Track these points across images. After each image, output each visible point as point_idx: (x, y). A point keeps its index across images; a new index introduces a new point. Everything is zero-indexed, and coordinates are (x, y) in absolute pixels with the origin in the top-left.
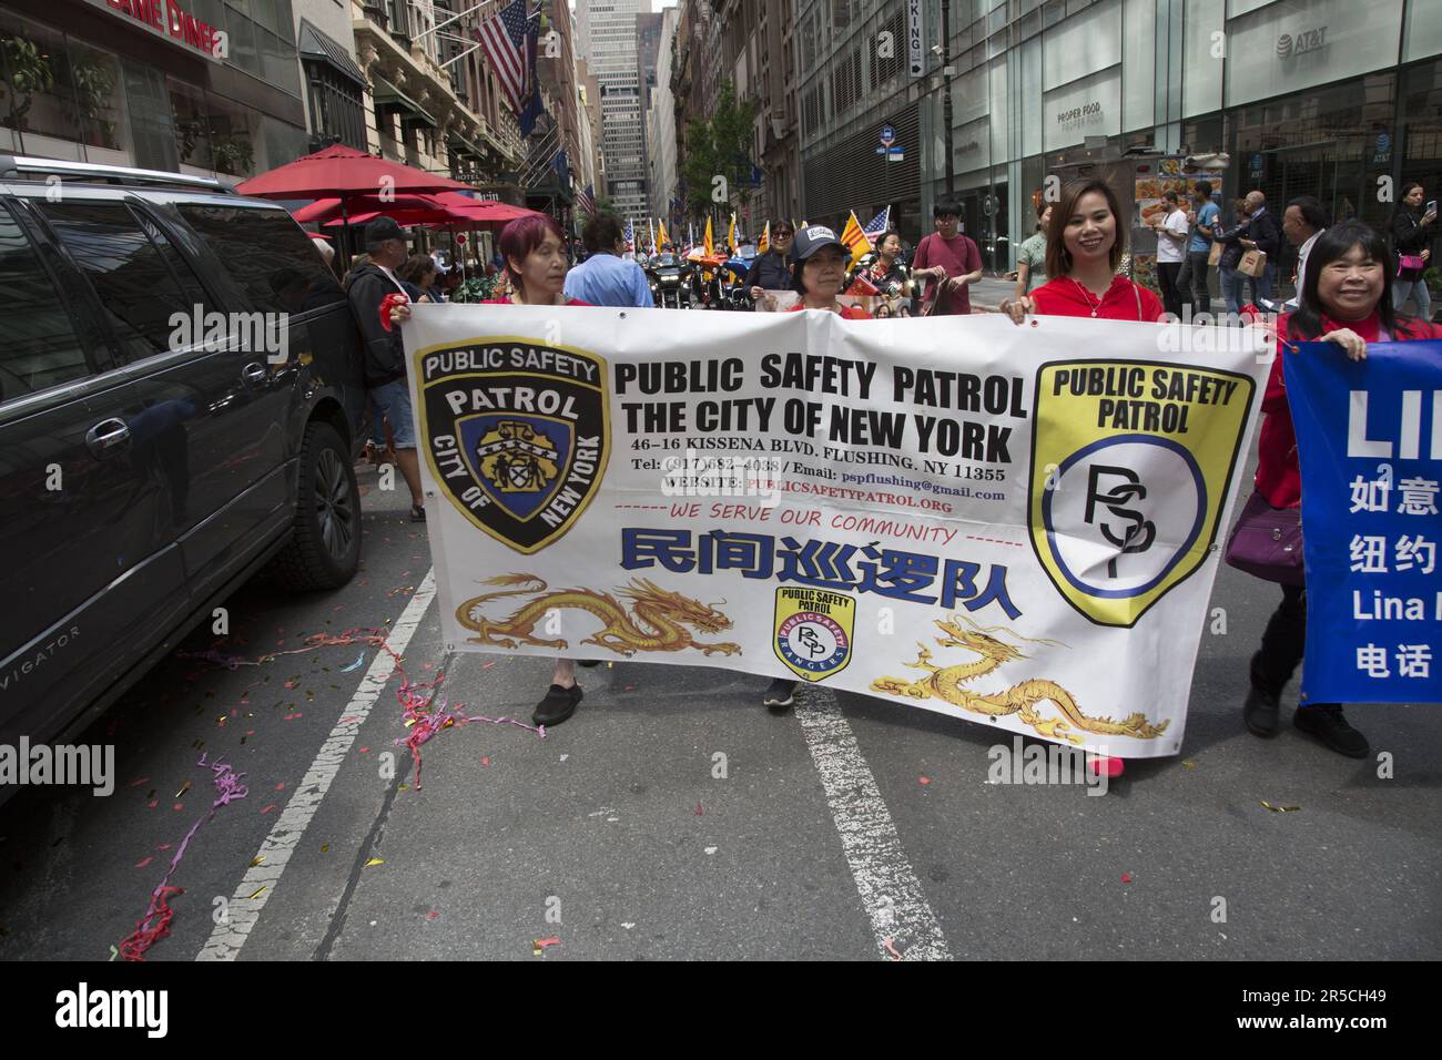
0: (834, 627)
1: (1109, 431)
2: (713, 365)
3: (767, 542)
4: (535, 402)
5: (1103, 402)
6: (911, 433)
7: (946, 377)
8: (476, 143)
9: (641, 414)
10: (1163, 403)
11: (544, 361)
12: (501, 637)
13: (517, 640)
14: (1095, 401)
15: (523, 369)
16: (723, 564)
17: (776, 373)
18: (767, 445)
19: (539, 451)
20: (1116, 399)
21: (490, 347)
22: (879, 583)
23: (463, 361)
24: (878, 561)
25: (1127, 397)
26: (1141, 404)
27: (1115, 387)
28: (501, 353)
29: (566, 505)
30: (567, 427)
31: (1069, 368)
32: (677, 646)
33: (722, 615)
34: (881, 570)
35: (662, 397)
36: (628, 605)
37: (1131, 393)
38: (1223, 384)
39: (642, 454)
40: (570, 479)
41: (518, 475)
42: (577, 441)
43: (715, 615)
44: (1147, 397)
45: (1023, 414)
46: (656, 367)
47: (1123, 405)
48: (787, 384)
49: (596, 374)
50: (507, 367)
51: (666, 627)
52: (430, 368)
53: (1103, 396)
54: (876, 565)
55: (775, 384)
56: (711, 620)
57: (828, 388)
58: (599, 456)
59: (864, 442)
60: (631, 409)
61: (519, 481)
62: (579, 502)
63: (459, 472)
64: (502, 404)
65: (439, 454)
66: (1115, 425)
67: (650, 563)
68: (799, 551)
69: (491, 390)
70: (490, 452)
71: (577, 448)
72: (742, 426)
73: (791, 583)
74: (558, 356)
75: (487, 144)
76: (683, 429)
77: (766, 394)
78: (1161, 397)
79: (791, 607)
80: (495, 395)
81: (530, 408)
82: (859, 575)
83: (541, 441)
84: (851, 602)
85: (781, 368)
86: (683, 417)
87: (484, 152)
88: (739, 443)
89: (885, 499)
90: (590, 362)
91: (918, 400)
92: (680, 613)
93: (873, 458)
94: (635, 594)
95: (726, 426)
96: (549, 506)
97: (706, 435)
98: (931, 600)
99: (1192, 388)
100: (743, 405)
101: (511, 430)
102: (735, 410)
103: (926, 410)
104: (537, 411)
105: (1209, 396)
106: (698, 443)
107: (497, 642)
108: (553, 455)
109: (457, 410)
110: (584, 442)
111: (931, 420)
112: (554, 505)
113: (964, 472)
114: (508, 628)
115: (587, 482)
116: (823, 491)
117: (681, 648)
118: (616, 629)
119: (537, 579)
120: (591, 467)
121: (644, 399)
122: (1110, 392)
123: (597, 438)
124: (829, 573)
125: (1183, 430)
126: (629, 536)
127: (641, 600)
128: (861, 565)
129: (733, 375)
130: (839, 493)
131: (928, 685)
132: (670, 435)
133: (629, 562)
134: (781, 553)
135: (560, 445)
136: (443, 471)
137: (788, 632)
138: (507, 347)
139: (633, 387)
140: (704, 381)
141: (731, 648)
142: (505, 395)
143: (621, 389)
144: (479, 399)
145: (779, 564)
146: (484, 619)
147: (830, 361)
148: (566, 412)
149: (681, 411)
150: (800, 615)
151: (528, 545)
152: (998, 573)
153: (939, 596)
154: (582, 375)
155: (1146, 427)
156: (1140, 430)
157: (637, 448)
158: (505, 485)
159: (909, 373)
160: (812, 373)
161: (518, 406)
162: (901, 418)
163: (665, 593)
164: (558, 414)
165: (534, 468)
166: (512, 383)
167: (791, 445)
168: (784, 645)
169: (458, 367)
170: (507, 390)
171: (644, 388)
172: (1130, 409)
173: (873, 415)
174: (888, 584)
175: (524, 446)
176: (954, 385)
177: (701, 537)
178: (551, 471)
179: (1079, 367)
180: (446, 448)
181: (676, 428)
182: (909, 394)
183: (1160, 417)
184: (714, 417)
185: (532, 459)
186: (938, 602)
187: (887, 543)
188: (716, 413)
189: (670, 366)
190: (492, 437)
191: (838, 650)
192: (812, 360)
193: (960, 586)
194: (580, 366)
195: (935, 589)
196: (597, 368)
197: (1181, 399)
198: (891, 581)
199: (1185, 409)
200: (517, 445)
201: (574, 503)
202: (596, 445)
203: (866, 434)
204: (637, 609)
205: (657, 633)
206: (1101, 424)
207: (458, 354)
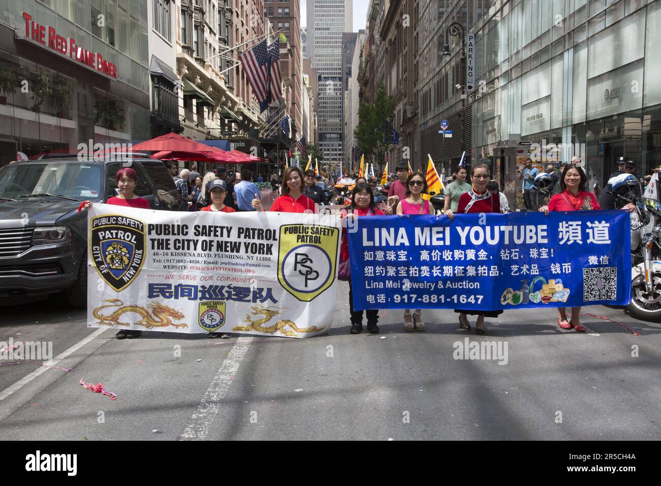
0: (219, 312)
1: (300, 243)
2: (178, 226)
3: (196, 287)
4: (124, 236)
5: (298, 236)
6: (243, 248)
7: (254, 230)
8: (236, 113)
9: (156, 243)
10: (314, 235)
11: (128, 222)
12: (108, 322)
13: (113, 323)
14: (296, 235)
15: (121, 225)
16: (182, 296)
17: (199, 231)
18: (196, 255)
19: (123, 254)
20: (301, 235)
21: (112, 217)
22: (233, 297)
23: (104, 221)
24: (232, 290)
25: (304, 234)
26: (308, 236)
27: (301, 231)
28: (115, 218)
29: (131, 275)
30: (132, 246)
31: (289, 226)
32: (167, 325)
33: (181, 313)
34: (233, 293)
35: (163, 237)
36: (150, 312)
37: (305, 233)
38: (330, 231)
39: (156, 257)
40: (133, 265)
41: (117, 262)
42: (135, 251)
43: (179, 314)
44: (309, 234)
45: (276, 240)
46: (161, 225)
47: (303, 236)
48: (202, 235)
49: (142, 227)
50: (117, 224)
51: (163, 318)
52: (95, 223)
53: (298, 234)
54: (231, 291)
55: (199, 235)
56: (177, 315)
57: (215, 235)
58: (142, 257)
59: (228, 251)
60: (153, 240)
61: (117, 265)
62: (135, 273)
63: (99, 259)
64: (114, 236)
65: (94, 252)
66: (301, 242)
67: (158, 296)
68: (206, 290)
69: (112, 231)
70: (109, 254)
71: (135, 253)
72: (188, 249)
73: (204, 301)
74: (132, 220)
75: (242, 114)
76: (169, 249)
77: (196, 238)
78: (313, 234)
79: (205, 308)
80: (112, 233)
81: (122, 238)
82: (226, 295)
83: (124, 250)
84: (224, 304)
85: (200, 230)
86: (169, 244)
87: (241, 118)
88: (188, 254)
89: (233, 270)
90: (141, 223)
91: (245, 237)
92: (168, 313)
93: (230, 257)
94: (152, 307)
95: (183, 249)
96: (125, 274)
97: (177, 251)
98: (249, 301)
99: (321, 231)
100: (189, 241)
101: (116, 245)
102: (186, 243)
103: (247, 240)
104: (124, 239)
105: (326, 233)
106: (174, 254)
107: (106, 324)
108: (128, 255)
109: (101, 238)
110: (137, 252)
111: (249, 243)
112: (127, 274)
113: (259, 259)
114: (110, 318)
115: (138, 266)
116: (214, 268)
117: (168, 325)
118: (145, 320)
119: (120, 301)
120: (139, 261)
121: (157, 237)
122: (300, 233)
123: (142, 251)
124: (216, 295)
125: (320, 243)
126: (151, 287)
127: (155, 309)
128: (227, 292)
129: (185, 230)
130: (219, 269)
131: (251, 327)
132: (165, 251)
133: (151, 296)
134: (200, 291)
135: (130, 252)
136: (95, 258)
137: (204, 317)
138: (117, 217)
139: (153, 232)
140: (176, 232)
141: (184, 325)
142: (116, 233)
143: (150, 233)
144: (108, 234)
145: (200, 295)
146: (102, 315)
147: (216, 227)
148: (133, 241)
149: (169, 242)
150: (207, 310)
151: (118, 288)
152: (269, 290)
153: (252, 300)
154: (138, 228)
155: (310, 242)
156: (308, 243)
157: (154, 255)
158: (113, 266)
159: (243, 229)
160: (210, 231)
161: (119, 237)
162: (240, 243)
163: (163, 306)
164: (130, 241)
165: (121, 260)
166: (118, 229)
167: (203, 255)
168: (203, 321)
169: (103, 223)
170: (116, 231)
171: (157, 233)
172: (305, 237)
173: (231, 243)
174: (235, 297)
175: (119, 252)
176: (256, 232)
177: (175, 286)
178: (127, 261)
179: (291, 226)
180: (96, 251)
181: (168, 248)
182: (242, 236)
183: (313, 239)
184: (179, 245)
185: (121, 257)
186: (251, 301)
187: (235, 284)
188: (180, 243)
189: (165, 226)
190: (110, 248)
191: (221, 319)
192: (210, 227)
193: (258, 296)
194: (138, 224)
195: (250, 297)
196: (143, 226)
197: (318, 234)
198: (236, 296)
199: (320, 237)
200: (117, 251)
201: (133, 274)
202: (141, 253)
203: (229, 249)
204: (153, 312)
205: (160, 320)
206: (298, 242)
207: (103, 219)
